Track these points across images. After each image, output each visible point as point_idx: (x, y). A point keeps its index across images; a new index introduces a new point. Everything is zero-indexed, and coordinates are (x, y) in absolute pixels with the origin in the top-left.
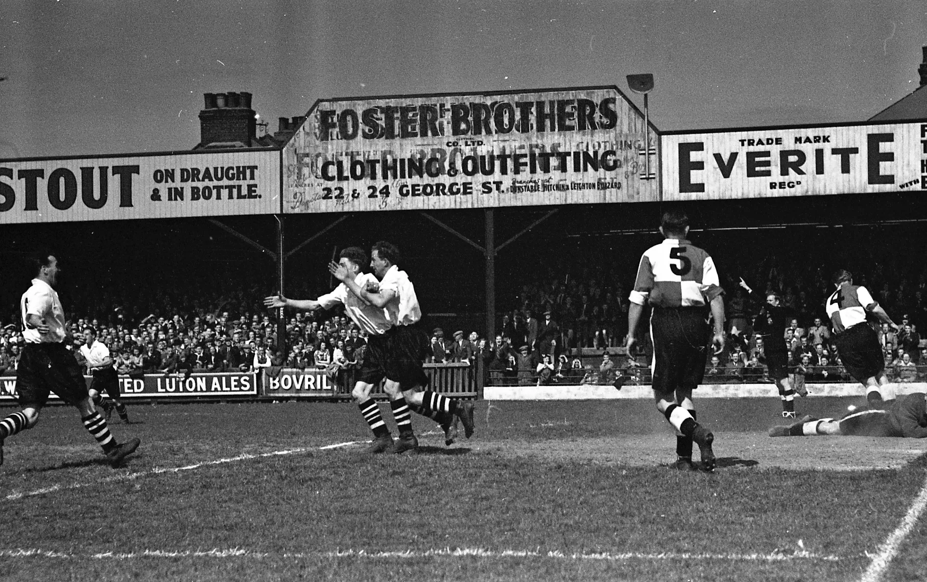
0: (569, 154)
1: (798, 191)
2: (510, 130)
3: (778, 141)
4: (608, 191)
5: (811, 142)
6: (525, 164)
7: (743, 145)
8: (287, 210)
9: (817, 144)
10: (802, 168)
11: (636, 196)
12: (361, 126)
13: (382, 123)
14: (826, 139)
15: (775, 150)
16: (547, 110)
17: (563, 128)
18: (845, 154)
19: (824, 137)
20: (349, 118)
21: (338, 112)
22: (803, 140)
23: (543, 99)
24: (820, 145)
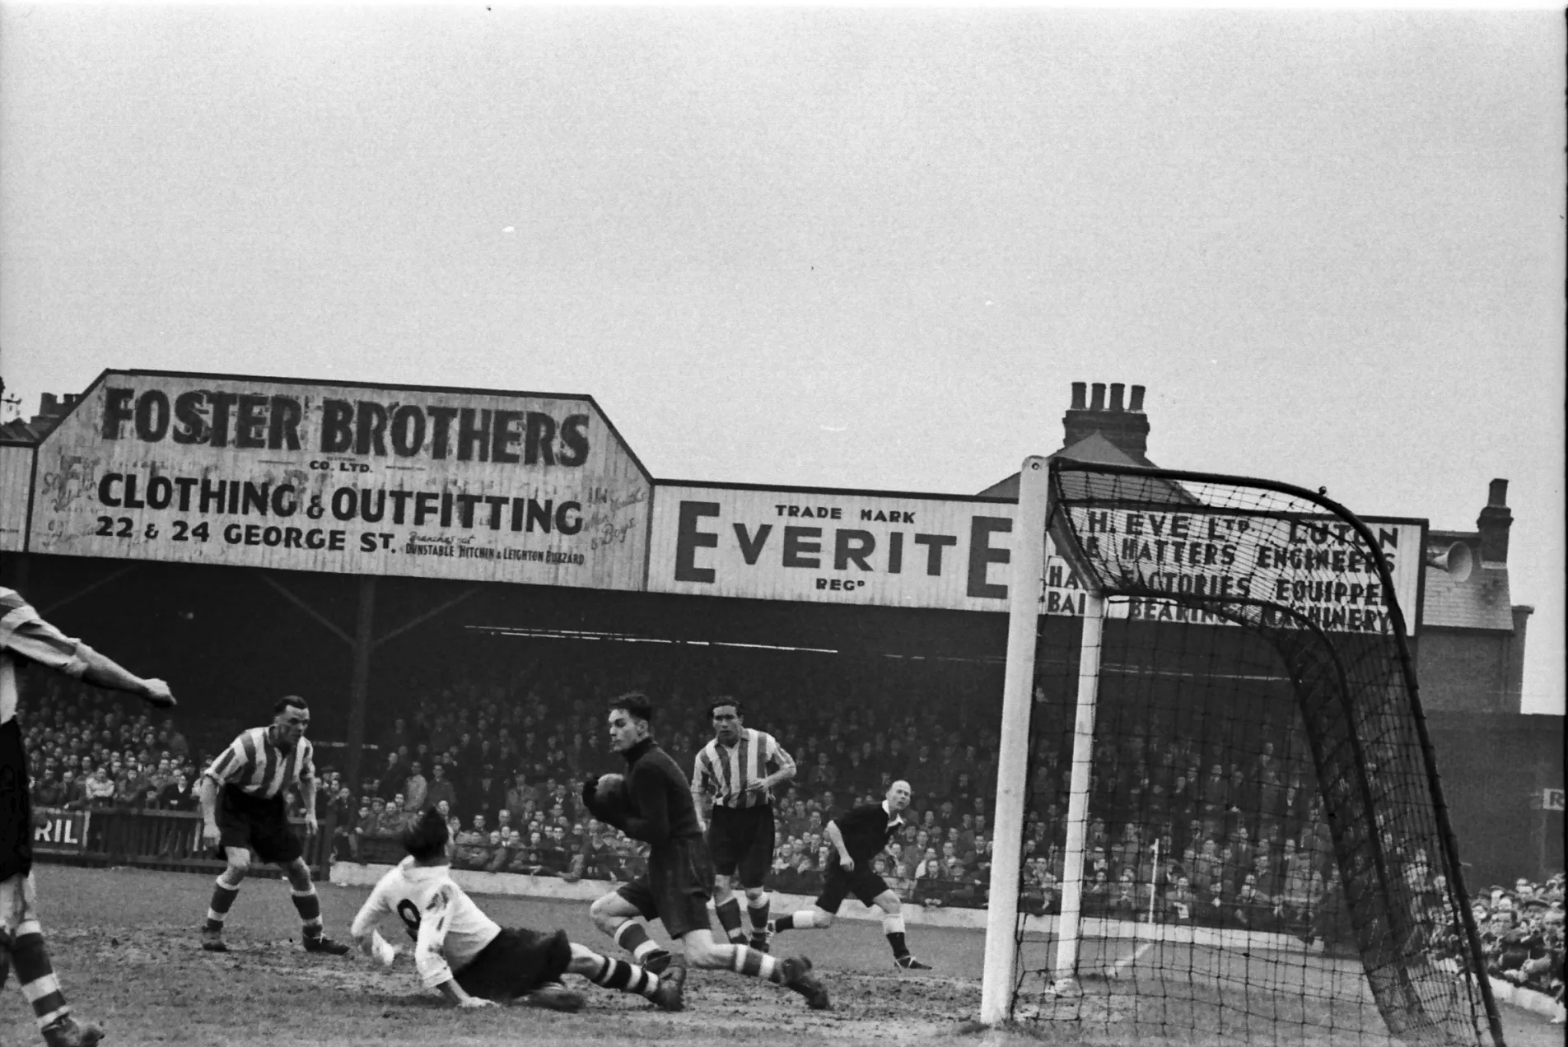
0: (505, 500)
1: (858, 597)
2: (414, 452)
3: (836, 513)
4: (562, 567)
5: (884, 519)
6: (434, 510)
7: (780, 513)
8: (37, 546)
9: (894, 524)
10: (868, 560)
11: (607, 579)
12: (173, 420)
13: (208, 419)
14: (908, 518)
15: (829, 527)
16: (478, 424)
17: (501, 457)
18: (936, 544)
19: (906, 514)
20: (155, 406)
21: (138, 394)
22: (874, 515)
23: (472, 406)
24: (899, 526)
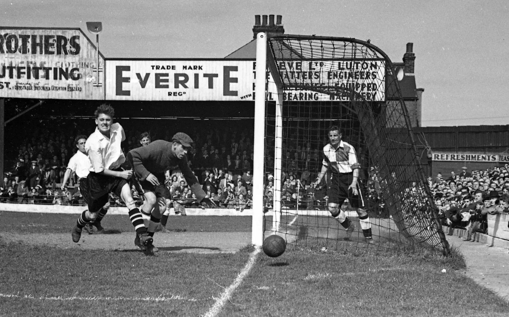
0: (51, 69)
1: (184, 98)
2: (15, 52)
3: (173, 68)
4: (74, 92)
5: (192, 69)
6: (24, 73)
7: (153, 69)
9: (195, 70)
10: (186, 84)
11: (90, 96)
14: (200, 68)
15: (171, 73)
16: (38, 41)
17: (48, 52)
18: (211, 77)
19: (199, 66)
22: (187, 68)
23: (36, 34)
24: (197, 71)
